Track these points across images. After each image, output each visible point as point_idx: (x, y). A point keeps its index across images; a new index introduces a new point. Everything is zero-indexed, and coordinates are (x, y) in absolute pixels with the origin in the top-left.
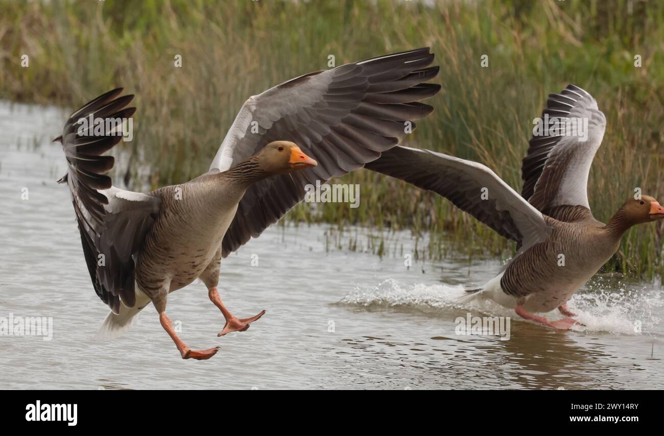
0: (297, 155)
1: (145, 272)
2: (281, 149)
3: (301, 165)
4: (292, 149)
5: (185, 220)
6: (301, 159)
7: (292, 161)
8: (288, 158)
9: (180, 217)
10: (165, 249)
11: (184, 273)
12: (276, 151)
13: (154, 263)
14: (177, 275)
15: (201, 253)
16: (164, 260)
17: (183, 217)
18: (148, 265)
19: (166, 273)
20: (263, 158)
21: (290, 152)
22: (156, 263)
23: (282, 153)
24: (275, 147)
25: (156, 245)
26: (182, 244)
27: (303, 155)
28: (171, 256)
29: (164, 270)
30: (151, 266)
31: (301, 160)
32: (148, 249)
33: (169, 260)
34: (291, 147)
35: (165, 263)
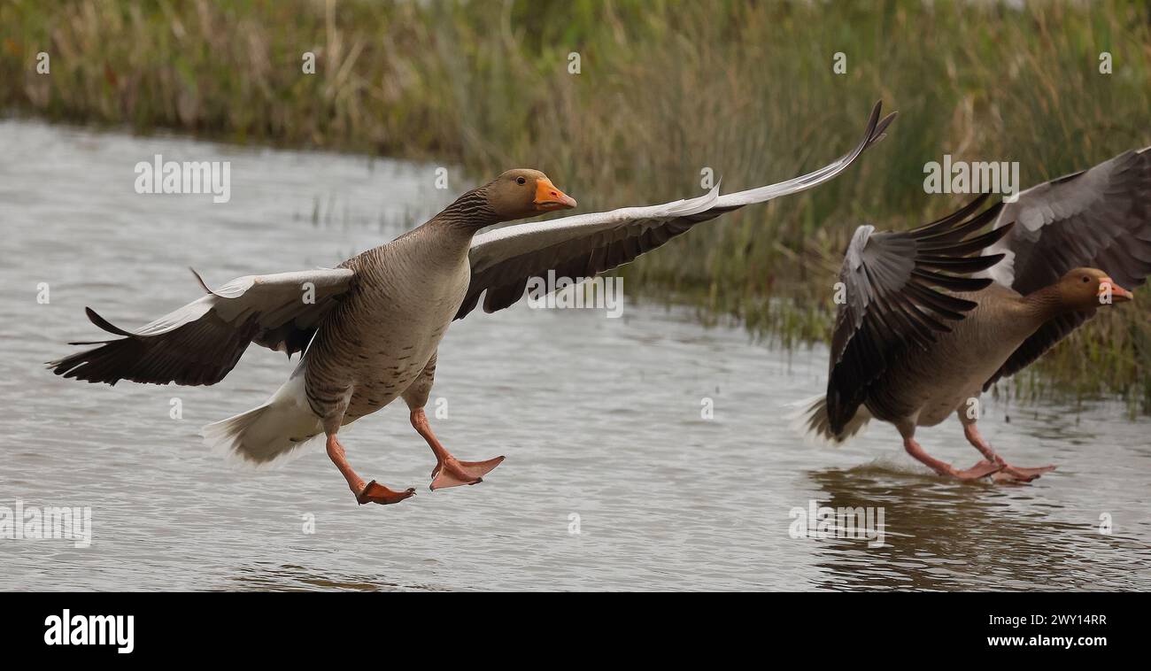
0: (545, 190)
1: (320, 377)
2: (521, 181)
3: (552, 205)
4: (538, 181)
5: (387, 294)
6: (554, 197)
7: (538, 200)
8: (533, 194)
9: (381, 291)
10: (355, 343)
11: (379, 385)
12: (513, 185)
13: (334, 364)
14: (368, 386)
15: (407, 353)
16: (352, 360)
17: (384, 290)
18: (324, 366)
19: (351, 380)
20: (494, 194)
21: (536, 186)
22: (337, 362)
23: (523, 188)
24: (513, 178)
25: (342, 336)
26: (381, 336)
27: (556, 190)
28: (362, 354)
29: (349, 375)
30: (330, 368)
31: (552, 199)
32: (328, 341)
33: (359, 361)
34: (537, 178)
35: (353, 365)
